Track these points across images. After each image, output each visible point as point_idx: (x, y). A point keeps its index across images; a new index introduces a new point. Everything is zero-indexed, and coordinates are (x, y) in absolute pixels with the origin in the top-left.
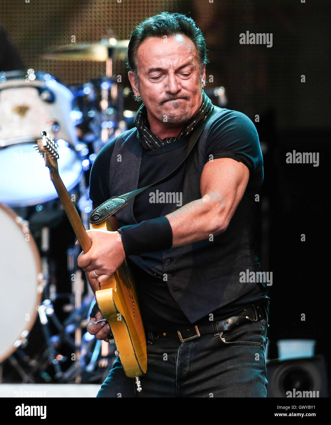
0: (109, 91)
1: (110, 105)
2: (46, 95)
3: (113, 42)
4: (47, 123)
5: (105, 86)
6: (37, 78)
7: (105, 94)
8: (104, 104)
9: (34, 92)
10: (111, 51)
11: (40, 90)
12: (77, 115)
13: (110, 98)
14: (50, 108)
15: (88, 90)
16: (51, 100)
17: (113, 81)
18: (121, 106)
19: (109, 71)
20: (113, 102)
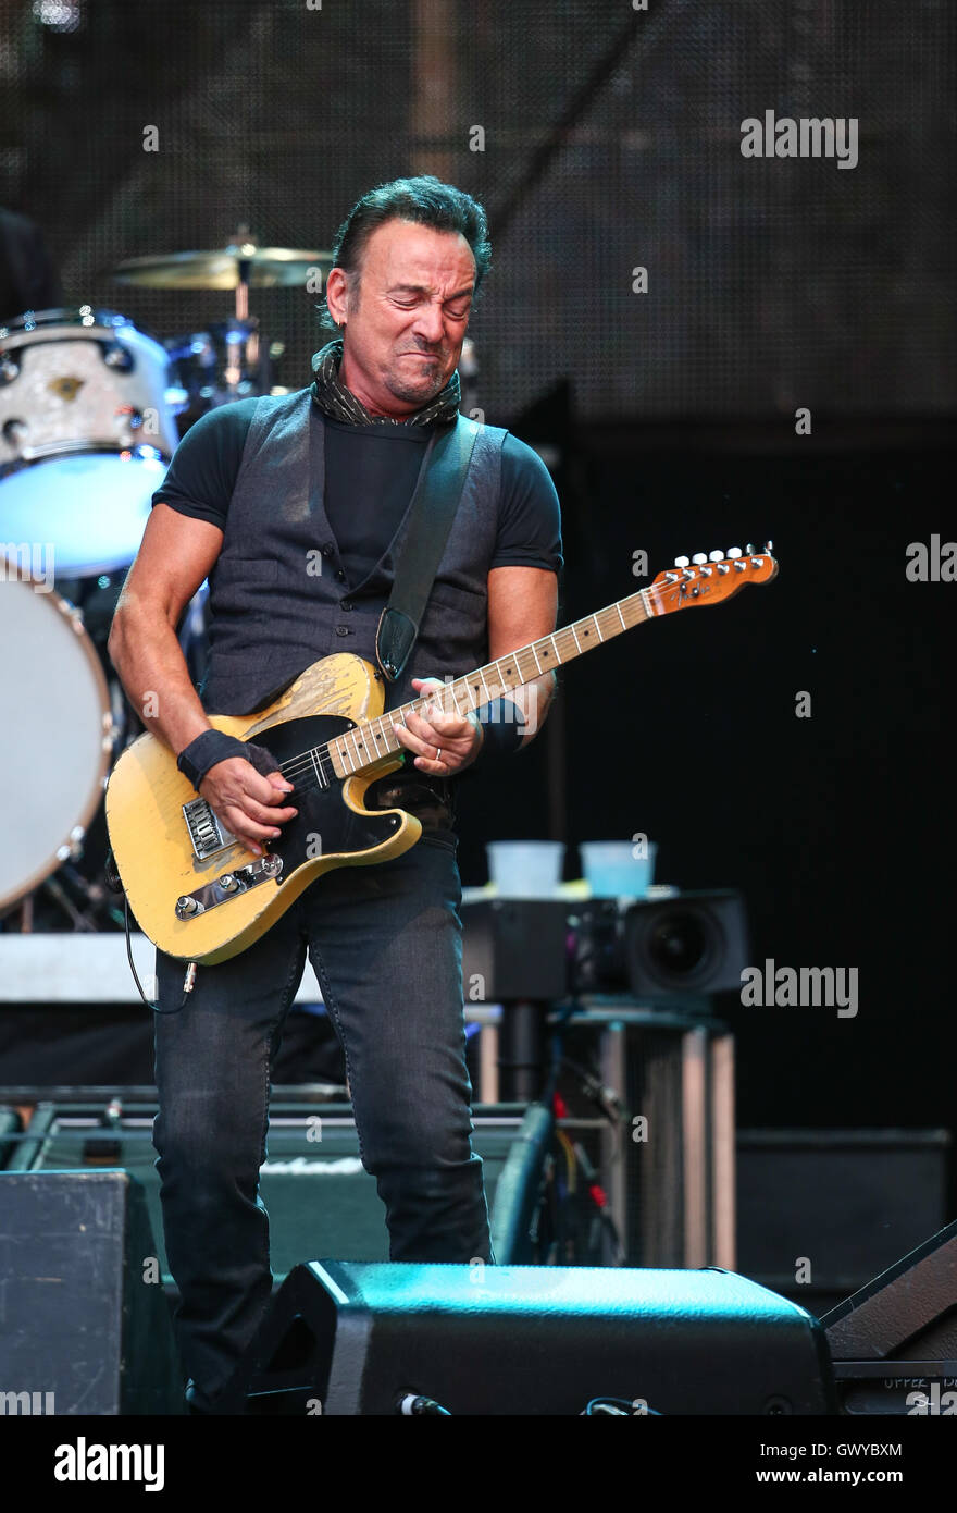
0: (243, 348)
1: (244, 378)
2: (114, 357)
3: (249, 251)
4: (121, 413)
5: (234, 338)
6: (97, 324)
7: (233, 354)
8: (232, 375)
9: (92, 351)
10: (244, 268)
11: (105, 347)
12: (177, 396)
13: (243, 363)
14: (124, 382)
15: (200, 346)
16: (127, 366)
17: (248, 329)
18: (265, 378)
19: (242, 309)
20: (250, 371)
